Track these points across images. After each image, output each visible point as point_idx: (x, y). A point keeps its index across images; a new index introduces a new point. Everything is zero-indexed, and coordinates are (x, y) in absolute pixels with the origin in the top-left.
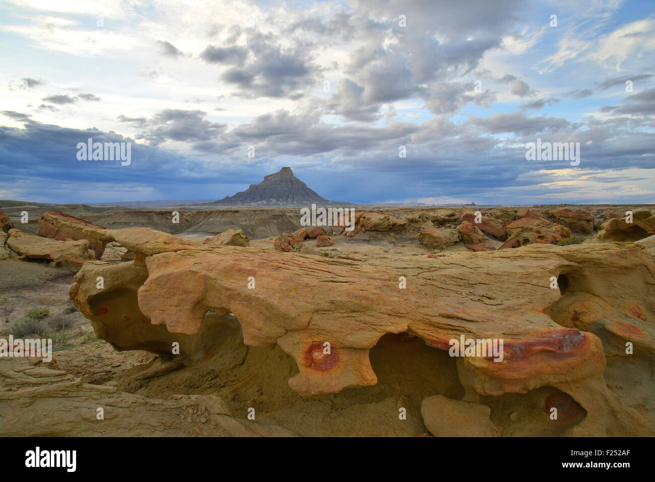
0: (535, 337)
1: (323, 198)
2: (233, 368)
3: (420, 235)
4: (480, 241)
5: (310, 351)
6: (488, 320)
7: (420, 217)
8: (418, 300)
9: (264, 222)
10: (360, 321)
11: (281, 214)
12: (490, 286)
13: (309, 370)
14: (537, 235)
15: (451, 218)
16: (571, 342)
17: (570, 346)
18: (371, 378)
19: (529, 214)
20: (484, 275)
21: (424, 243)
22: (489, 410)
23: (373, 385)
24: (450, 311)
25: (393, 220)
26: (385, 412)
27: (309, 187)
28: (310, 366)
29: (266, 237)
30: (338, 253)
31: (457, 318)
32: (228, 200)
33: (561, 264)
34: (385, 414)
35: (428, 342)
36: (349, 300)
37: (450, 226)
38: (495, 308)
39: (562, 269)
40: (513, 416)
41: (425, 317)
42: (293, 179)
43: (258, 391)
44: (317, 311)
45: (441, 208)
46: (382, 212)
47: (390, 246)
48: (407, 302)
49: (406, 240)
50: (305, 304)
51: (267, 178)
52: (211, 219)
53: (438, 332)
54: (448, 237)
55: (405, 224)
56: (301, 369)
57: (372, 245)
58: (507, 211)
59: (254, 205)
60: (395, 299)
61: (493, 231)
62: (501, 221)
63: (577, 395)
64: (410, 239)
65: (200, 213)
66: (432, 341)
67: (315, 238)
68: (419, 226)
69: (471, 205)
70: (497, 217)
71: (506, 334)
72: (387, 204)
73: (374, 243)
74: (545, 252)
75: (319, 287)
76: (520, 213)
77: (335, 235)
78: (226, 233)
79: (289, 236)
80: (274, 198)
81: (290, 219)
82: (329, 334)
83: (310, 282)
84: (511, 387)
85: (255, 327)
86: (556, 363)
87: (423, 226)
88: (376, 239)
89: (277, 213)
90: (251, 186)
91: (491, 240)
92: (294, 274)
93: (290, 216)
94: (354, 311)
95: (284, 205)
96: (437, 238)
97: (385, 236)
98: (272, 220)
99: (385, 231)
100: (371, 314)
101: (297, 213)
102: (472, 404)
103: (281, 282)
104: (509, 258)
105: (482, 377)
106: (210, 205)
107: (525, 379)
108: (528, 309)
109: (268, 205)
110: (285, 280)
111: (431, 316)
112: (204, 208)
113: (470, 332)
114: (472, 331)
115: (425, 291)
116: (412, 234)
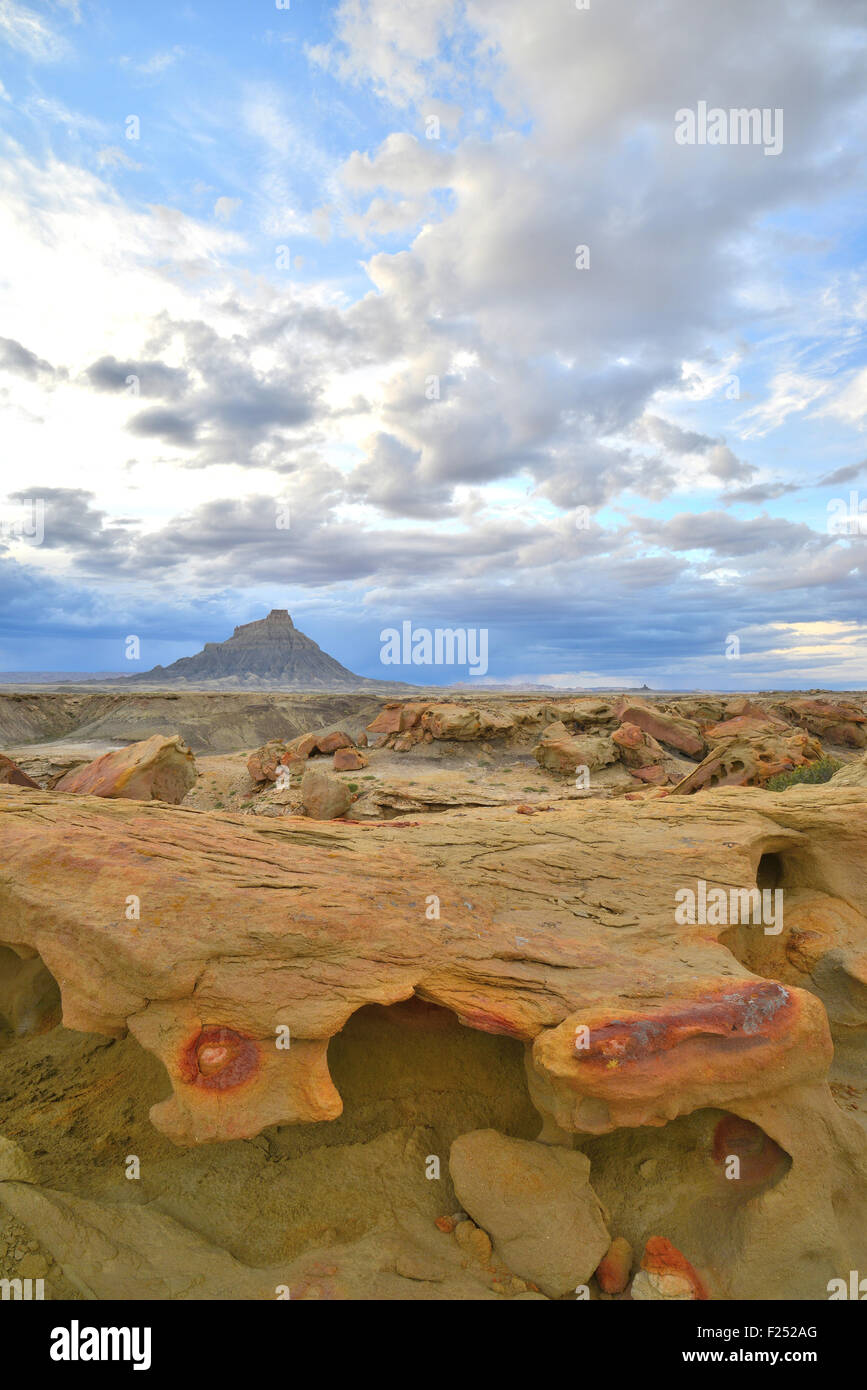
0: (689, 1001)
1: (351, 673)
2: (91, 1054)
3: (539, 749)
4: (655, 761)
5: (195, 1047)
6: (600, 964)
7: (540, 714)
8: (451, 924)
9: (229, 720)
10: (311, 978)
11: (265, 703)
12: (619, 882)
13: (190, 1090)
14: (758, 754)
15: (601, 716)
16: (760, 1012)
17: (756, 1021)
18: (328, 1102)
19: (750, 710)
20: (611, 859)
21: (547, 765)
22: (587, 1163)
23: (331, 1119)
24: (521, 945)
25: (487, 718)
26: (378, 1165)
27: (323, 649)
28: (193, 1080)
29: (233, 750)
30: (376, 784)
31: (533, 962)
32: (159, 673)
33: (766, 835)
34: (377, 1170)
35: (463, 1017)
36: (290, 931)
37: (598, 732)
38: (620, 933)
39: (767, 843)
40: (647, 1169)
41: (459, 962)
42: (292, 634)
43: (125, 1113)
44: (217, 957)
45: (582, 696)
46: (465, 703)
47: (481, 771)
48: (425, 931)
49: (513, 758)
50: (194, 940)
51: (239, 631)
52: (120, 713)
53: (486, 996)
54: (594, 753)
55: (511, 727)
56: (176, 1086)
57: (445, 768)
58: (707, 704)
59: (213, 685)
60: (398, 924)
61: (680, 742)
62: (695, 723)
63: (775, 1125)
64: (520, 757)
65: (98, 699)
66: (469, 1016)
67: (330, 754)
68: (538, 731)
69: (642, 689)
70: (689, 716)
71: (627, 997)
72: (478, 686)
73: (448, 764)
74: (737, 808)
75: (231, 901)
76: (733, 708)
77: (372, 748)
78: (148, 743)
79: (278, 750)
80: (252, 670)
81: (283, 714)
82: (239, 1009)
83: (212, 891)
84: (629, 1116)
85: (83, 991)
86: (724, 1059)
87: (545, 732)
88: (452, 756)
89: (256, 702)
90: (207, 646)
91: (677, 760)
92: (183, 872)
93: (284, 709)
94: (299, 956)
95: (272, 684)
96: (572, 756)
97: (472, 753)
98: (246, 717)
99: (472, 741)
100: (337, 961)
101: (296, 702)
102: (554, 1149)
103: (149, 890)
104: (665, 819)
105: (569, 1094)
106: (121, 683)
107: (657, 1098)
108: (687, 935)
109: (243, 685)
110: (160, 885)
111: (474, 959)
112: (109, 689)
113: (553, 994)
114: (557, 990)
115: (475, 901)
116: (526, 748)
